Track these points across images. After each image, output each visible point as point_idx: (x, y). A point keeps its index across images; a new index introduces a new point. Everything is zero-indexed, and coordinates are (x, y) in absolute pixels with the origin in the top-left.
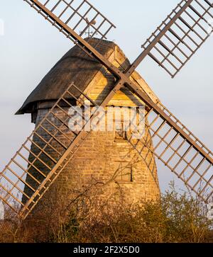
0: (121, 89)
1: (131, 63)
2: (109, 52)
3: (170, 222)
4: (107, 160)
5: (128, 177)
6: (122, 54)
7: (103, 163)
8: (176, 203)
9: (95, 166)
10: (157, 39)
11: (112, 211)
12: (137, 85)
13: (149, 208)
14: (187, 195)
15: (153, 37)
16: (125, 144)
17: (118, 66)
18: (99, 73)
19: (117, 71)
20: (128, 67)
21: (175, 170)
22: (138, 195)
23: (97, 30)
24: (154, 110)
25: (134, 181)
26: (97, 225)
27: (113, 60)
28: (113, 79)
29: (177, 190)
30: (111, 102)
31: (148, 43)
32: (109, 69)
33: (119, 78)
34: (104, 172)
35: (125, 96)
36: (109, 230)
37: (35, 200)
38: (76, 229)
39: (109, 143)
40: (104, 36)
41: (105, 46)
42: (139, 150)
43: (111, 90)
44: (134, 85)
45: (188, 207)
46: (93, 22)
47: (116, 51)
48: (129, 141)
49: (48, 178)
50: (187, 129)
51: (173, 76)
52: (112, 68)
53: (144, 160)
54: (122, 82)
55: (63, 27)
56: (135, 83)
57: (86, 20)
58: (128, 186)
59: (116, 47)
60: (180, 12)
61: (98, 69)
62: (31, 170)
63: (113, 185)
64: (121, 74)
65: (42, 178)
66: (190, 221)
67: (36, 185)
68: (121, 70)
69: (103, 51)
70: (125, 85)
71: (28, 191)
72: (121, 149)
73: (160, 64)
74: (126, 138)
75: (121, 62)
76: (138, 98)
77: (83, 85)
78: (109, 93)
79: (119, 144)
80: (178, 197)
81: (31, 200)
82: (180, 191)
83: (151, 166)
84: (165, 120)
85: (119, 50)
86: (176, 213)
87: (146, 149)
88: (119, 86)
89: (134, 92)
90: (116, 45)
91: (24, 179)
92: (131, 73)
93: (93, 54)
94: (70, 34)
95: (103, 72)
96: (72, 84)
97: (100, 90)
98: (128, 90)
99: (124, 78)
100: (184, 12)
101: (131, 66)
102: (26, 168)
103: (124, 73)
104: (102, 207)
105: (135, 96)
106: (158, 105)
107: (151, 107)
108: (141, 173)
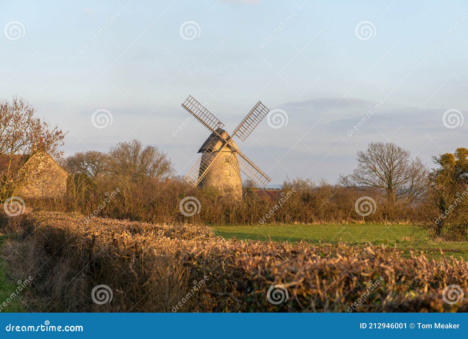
0: (227, 146)
2: (223, 134)
5: (229, 175)
6: (227, 134)
10: (238, 129)
16: (228, 164)
19: (225, 140)
20: (229, 138)
25: (231, 176)
27: (224, 137)
28: (224, 142)
30: (223, 150)
32: (223, 140)
33: (226, 143)
35: (228, 148)
37: (202, 178)
39: (223, 164)
40: (221, 129)
41: (221, 132)
42: (233, 166)
43: (223, 146)
44: (230, 145)
47: (225, 133)
49: (206, 171)
50: (247, 158)
51: (243, 141)
53: (235, 169)
55: (208, 127)
56: (231, 144)
58: (229, 177)
60: (246, 120)
61: (219, 140)
62: (201, 168)
63: (224, 177)
64: (226, 141)
65: (204, 171)
67: (202, 173)
69: (221, 134)
70: (228, 144)
71: (200, 175)
73: (239, 137)
75: (227, 137)
76: (232, 149)
77: (214, 145)
79: (226, 164)
81: (201, 178)
83: (237, 170)
84: (240, 155)
88: (225, 145)
90: (225, 131)
91: (199, 171)
92: (229, 141)
93: (218, 135)
94: (210, 129)
95: (221, 141)
96: (211, 145)
97: (220, 147)
98: (228, 146)
99: (227, 143)
102: (199, 168)
106: (239, 151)
107: (236, 151)
108: (233, 173)
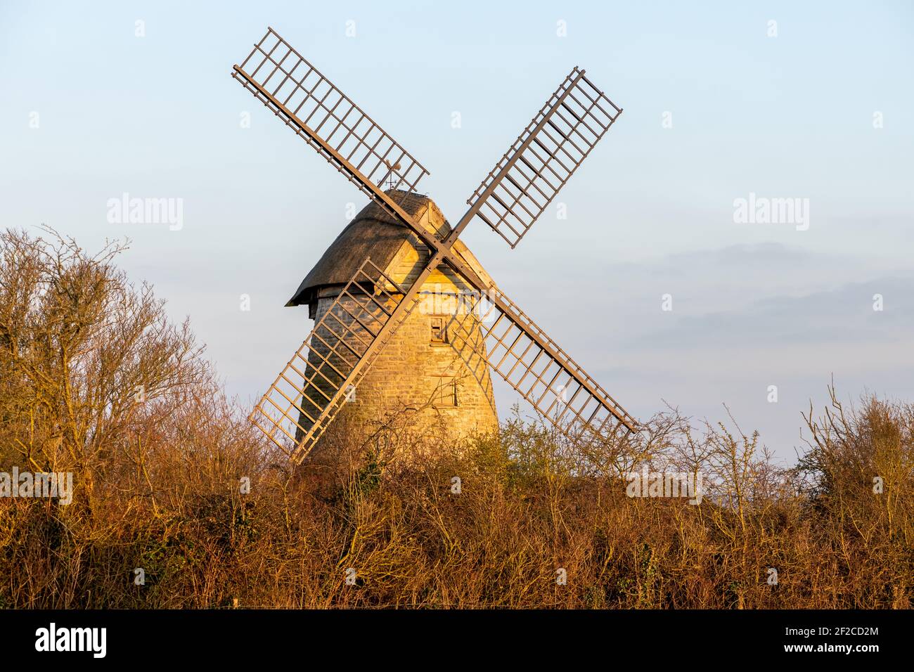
0: (439, 267)
1: (453, 227)
2: (421, 212)
3: (513, 467)
4: (419, 374)
5: (450, 400)
6: (439, 215)
7: (414, 379)
8: (522, 437)
9: (403, 383)
10: (490, 191)
11: (428, 451)
12: (462, 260)
13: (483, 447)
14: (539, 424)
15: (484, 188)
16: (446, 349)
17: (433, 232)
18: (407, 243)
19: (432, 240)
20: (448, 234)
21: (520, 388)
22: (467, 425)
23: (402, 178)
25: (461, 406)
26: (406, 472)
27: (426, 223)
28: (427, 252)
29: (523, 418)
30: (425, 286)
31: (476, 197)
32: (421, 237)
33: (435, 251)
34: (416, 392)
36: (425, 479)
37: (315, 435)
38: (376, 480)
39: (422, 348)
40: (412, 187)
41: (415, 202)
42: (467, 359)
43: (423, 269)
44: (457, 261)
45: (540, 443)
46: (397, 166)
47: (430, 210)
48: (452, 346)
49: (334, 402)
50: (535, 326)
51: (513, 246)
52: (426, 236)
53: (474, 373)
54: (439, 256)
55: (353, 175)
56: (458, 257)
57: (387, 164)
58: (452, 413)
59: (430, 204)
61: (405, 237)
63: (430, 411)
64: (437, 244)
65: (325, 403)
66: (543, 464)
68: (437, 238)
69: (411, 210)
70: (445, 260)
71: (305, 423)
72: (440, 358)
73: (494, 228)
74: (447, 341)
75: (438, 227)
76: (463, 279)
77: (383, 261)
78: (421, 273)
79: (437, 350)
80: (525, 428)
81: (309, 435)
82: (528, 419)
83: (485, 381)
84: (503, 312)
85: (435, 208)
86: (523, 452)
87: (476, 356)
88: (435, 262)
89: (457, 270)
90: (429, 202)
91: (299, 403)
92: (452, 243)
93: (397, 215)
94: (364, 185)
95: (412, 242)
96: (368, 259)
97: (408, 271)
98: (448, 268)
99: (443, 251)
101: (452, 232)
102: (302, 387)
103: (442, 242)
104: (414, 445)
105: (460, 277)
108: (470, 392)
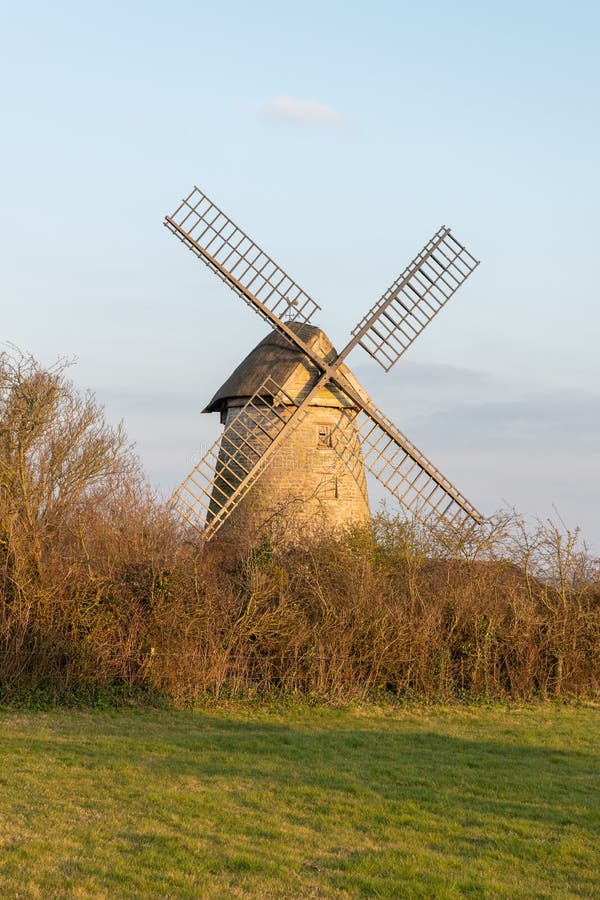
0: (326, 385)
1: (339, 353)
2: (313, 340)
3: (380, 550)
4: (308, 471)
5: (332, 493)
6: (328, 343)
7: (304, 475)
8: (388, 525)
9: (294, 478)
10: (370, 325)
11: (312, 535)
12: (345, 380)
13: (355, 532)
14: (401, 516)
15: (365, 322)
16: (330, 452)
17: (323, 356)
18: (301, 365)
19: (322, 363)
20: (335, 358)
21: (389, 485)
22: (344, 514)
23: (299, 312)
24: (365, 411)
25: (340, 497)
26: (293, 551)
27: (317, 349)
28: (317, 373)
29: (390, 511)
30: (315, 400)
31: (359, 330)
32: (312, 361)
33: (323, 372)
34: (305, 486)
35: (330, 394)
36: (308, 557)
37: (222, 518)
39: (311, 450)
40: (307, 320)
41: (308, 331)
42: (346, 460)
43: (314, 386)
44: (341, 381)
45: (402, 531)
46: (295, 302)
47: (321, 338)
48: (335, 449)
50: (403, 435)
51: (387, 370)
52: (317, 359)
53: (352, 472)
54: (327, 376)
57: (287, 300)
58: (333, 503)
59: (321, 334)
61: (300, 360)
63: (315, 502)
64: (326, 367)
66: (404, 548)
67: (223, 500)
68: (326, 362)
69: (306, 338)
70: (331, 380)
72: (325, 459)
73: (372, 355)
74: (331, 445)
75: (327, 352)
76: (345, 396)
77: (282, 380)
78: (312, 389)
79: (323, 452)
80: (391, 519)
82: (393, 511)
83: (360, 479)
84: (377, 423)
85: (324, 337)
86: (388, 537)
87: (354, 459)
88: (324, 381)
89: (341, 388)
90: (320, 332)
92: (338, 366)
93: (294, 342)
94: (268, 316)
95: (306, 364)
96: (269, 377)
97: (301, 387)
98: (333, 386)
99: (330, 372)
100: (413, 278)
101: (338, 357)
103: (330, 365)
105: (343, 394)
106: (370, 405)
107: (361, 408)
108: (348, 487)
